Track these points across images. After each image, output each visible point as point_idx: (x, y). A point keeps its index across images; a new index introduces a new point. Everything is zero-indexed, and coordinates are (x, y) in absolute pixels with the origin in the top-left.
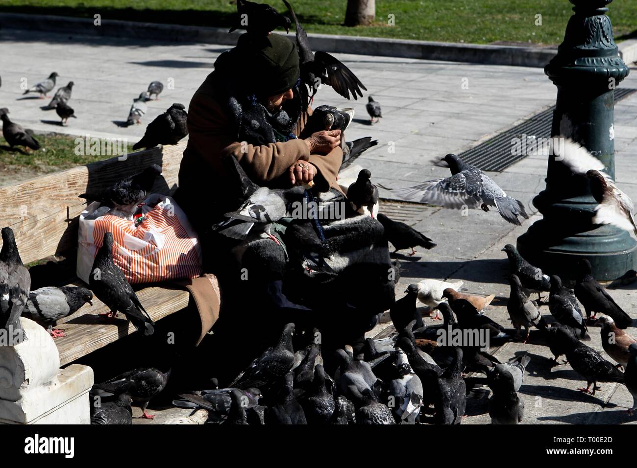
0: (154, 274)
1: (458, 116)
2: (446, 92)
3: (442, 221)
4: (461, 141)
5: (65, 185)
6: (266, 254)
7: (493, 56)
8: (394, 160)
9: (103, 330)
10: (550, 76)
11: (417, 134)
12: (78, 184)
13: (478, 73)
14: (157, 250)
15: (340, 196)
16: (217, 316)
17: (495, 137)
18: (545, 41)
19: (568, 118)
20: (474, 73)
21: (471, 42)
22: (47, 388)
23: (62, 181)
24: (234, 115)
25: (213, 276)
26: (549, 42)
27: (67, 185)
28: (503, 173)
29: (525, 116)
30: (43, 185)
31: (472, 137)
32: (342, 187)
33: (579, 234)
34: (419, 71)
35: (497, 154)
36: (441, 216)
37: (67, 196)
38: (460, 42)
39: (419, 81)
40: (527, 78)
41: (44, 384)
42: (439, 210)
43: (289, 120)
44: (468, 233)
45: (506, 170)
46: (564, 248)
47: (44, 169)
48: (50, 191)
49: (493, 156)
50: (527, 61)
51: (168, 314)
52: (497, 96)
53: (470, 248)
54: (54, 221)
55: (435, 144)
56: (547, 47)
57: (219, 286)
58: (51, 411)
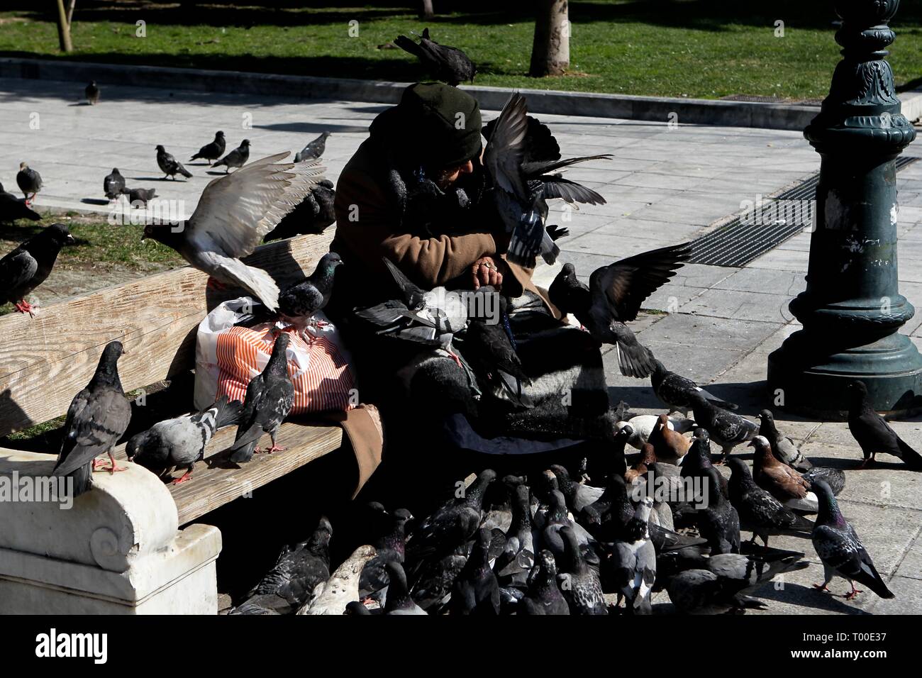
0: (296, 404)
1: (682, 193)
2: (665, 162)
3: (668, 333)
4: (688, 226)
5: (178, 289)
6: (442, 377)
7: (726, 115)
8: (600, 253)
9: (231, 479)
10: (812, 141)
11: (630, 218)
12: (196, 287)
13: (708, 137)
14: (300, 374)
15: (538, 300)
16: (379, 460)
17: (733, 222)
18: (794, 95)
19: (835, 196)
20: (703, 137)
21: (696, 97)
22: (161, 555)
23: (174, 283)
24: (397, 195)
25: (373, 407)
26: (799, 96)
27: (180, 288)
28: (744, 269)
29: (771, 194)
30: (150, 288)
31: (702, 222)
32: (539, 288)
33: (852, 349)
34: (629, 134)
35: (736, 243)
36: (666, 326)
37: (181, 302)
38: (683, 97)
39: (630, 148)
40: (772, 144)
41: (158, 550)
42: (662, 318)
43: (468, 201)
44: (702, 348)
45: (748, 265)
46: (831, 369)
47: (144, 266)
48: (158, 295)
49: (731, 246)
50: (770, 121)
51: (315, 457)
52: (733, 168)
53: (705, 369)
54: (165, 336)
55: (654, 231)
56: (796, 103)
57: (381, 420)
58: (168, 586)
